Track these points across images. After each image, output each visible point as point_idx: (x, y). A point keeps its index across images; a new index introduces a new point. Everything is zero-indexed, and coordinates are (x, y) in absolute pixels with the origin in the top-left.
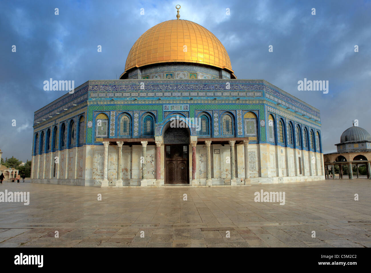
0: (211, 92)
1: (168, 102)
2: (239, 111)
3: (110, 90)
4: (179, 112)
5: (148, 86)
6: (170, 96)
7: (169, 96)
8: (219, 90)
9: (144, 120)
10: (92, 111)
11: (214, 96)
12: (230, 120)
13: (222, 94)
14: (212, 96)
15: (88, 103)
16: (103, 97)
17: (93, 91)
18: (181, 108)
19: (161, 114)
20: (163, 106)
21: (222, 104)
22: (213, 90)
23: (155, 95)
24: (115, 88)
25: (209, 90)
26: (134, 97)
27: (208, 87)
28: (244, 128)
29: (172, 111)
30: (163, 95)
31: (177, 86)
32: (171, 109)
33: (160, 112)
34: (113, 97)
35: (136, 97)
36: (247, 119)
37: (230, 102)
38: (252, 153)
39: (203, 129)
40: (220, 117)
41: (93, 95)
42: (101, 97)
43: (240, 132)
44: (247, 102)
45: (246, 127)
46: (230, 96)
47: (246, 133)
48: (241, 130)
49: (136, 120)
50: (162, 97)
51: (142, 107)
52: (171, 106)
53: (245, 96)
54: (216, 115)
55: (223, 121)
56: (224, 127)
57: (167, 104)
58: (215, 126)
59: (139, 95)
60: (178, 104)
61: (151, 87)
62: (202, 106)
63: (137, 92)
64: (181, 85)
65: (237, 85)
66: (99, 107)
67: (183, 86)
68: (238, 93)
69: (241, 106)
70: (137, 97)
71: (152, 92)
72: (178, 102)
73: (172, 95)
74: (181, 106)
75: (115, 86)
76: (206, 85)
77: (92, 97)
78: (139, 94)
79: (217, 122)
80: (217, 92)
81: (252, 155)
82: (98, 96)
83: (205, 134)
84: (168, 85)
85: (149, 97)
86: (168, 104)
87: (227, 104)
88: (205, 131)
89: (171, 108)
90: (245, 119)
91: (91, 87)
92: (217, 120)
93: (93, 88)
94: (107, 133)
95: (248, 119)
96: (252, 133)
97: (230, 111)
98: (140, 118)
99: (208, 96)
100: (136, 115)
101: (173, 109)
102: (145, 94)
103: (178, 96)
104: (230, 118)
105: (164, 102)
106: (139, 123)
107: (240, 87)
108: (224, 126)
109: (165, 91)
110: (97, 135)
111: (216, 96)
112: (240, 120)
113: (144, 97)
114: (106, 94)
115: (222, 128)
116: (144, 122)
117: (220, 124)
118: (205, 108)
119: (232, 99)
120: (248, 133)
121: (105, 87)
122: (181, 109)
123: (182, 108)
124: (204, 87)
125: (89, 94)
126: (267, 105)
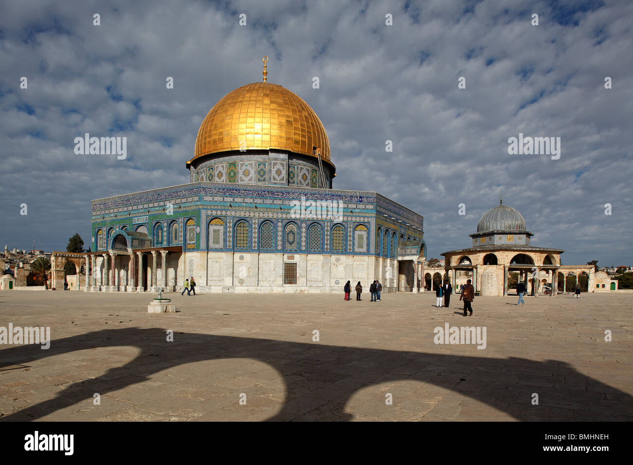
2: (181, 219)
3: (102, 208)
4: (142, 224)
6: (136, 210)
13: (170, 202)
14: (163, 206)
16: (99, 215)
19: (132, 227)
23: (128, 209)
24: (105, 206)
25: (161, 200)
27: (161, 197)
28: (185, 236)
29: (138, 223)
31: (141, 199)
34: (104, 214)
38: (191, 261)
40: (168, 226)
45: (188, 234)
46: (175, 204)
47: (188, 241)
48: (182, 239)
50: (131, 210)
51: (121, 222)
53: (186, 203)
54: (165, 225)
55: (173, 230)
58: (164, 236)
62: (157, 216)
67: (145, 198)
69: (183, 213)
74: (143, 218)
76: (159, 195)
77: (93, 216)
79: (166, 231)
80: (166, 201)
82: (96, 214)
84: (135, 199)
86: (136, 217)
88: (161, 241)
89: (137, 220)
95: (190, 226)
96: (193, 241)
97: (175, 220)
99: (160, 206)
103: (141, 209)
105: (133, 216)
107: (182, 193)
109: (133, 204)
112: (181, 228)
114: (101, 212)
115: (171, 237)
117: (169, 233)
118: (158, 219)
119: (176, 207)
121: (100, 205)
122: (143, 221)
126: (207, 209)
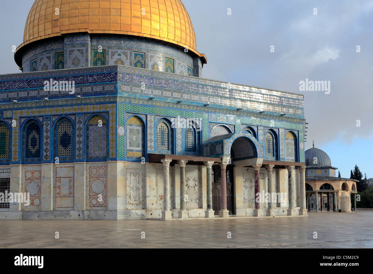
110: (128, 148)
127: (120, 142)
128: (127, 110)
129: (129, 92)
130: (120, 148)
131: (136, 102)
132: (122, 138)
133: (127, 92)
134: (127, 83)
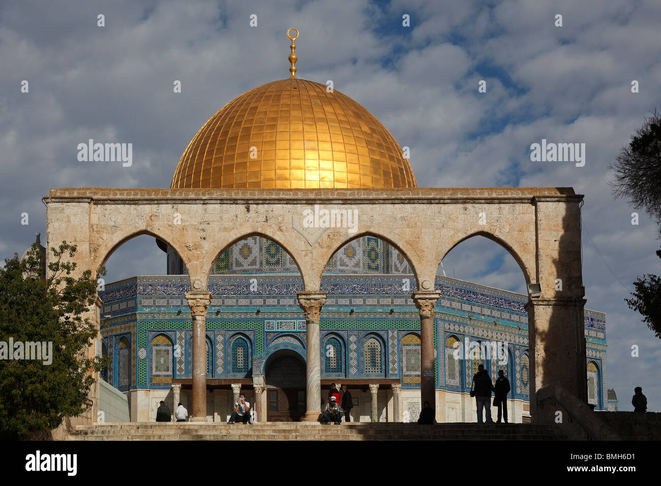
0: (345, 298)
1: (272, 316)
2: (393, 333)
3: (174, 294)
4: (291, 333)
5: (238, 287)
6: (275, 306)
7: (273, 306)
8: (358, 295)
9: (233, 346)
10: (145, 330)
11: (351, 306)
12: (377, 346)
13: (364, 301)
14: (348, 306)
15: (138, 316)
16: (163, 306)
17: (146, 294)
18: (294, 325)
19: (261, 337)
20: (264, 323)
21: (363, 320)
22: (348, 295)
23: (251, 303)
24: (182, 291)
25: (343, 295)
26: (215, 306)
27: (341, 289)
28: (401, 361)
29: (279, 330)
30: (265, 303)
31: (287, 287)
32: (278, 328)
33: (259, 333)
34: (179, 306)
35: (218, 306)
36: (407, 345)
37: (378, 316)
38: (413, 404)
39: (332, 363)
40: (359, 342)
41: (146, 302)
42: (159, 306)
43: (394, 369)
44: (407, 316)
45: (404, 359)
46: (378, 306)
47: (405, 370)
48: (396, 366)
49: (219, 347)
50: (262, 306)
51: (230, 325)
52: (278, 323)
53: (404, 305)
54: (353, 339)
55: (366, 349)
56: (368, 359)
57: (271, 319)
58: (351, 359)
59: (223, 303)
60: (289, 319)
61: (243, 289)
62: (331, 322)
63: (220, 298)
64: (294, 285)
65: (391, 286)
66: (156, 324)
67: (298, 286)
68: (392, 300)
69: (397, 323)
70: (220, 306)
71: (246, 298)
72: (289, 316)
73: (279, 303)
74: (294, 323)
75: (182, 286)
76: (336, 286)
77: (144, 306)
78: (223, 301)
79: (355, 351)
80: (356, 297)
81: (413, 409)
82: (154, 303)
83: (334, 371)
84: (272, 286)
85: (240, 306)
86: (273, 319)
87: (372, 319)
88: (335, 366)
89: (278, 326)
90: (404, 345)
91: (141, 288)
92: (355, 347)
93: (144, 291)
94: (171, 369)
95: (410, 345)
96: (416, 370)
97: (377, 332)
98: (225, 343)
99: (340, 306)
100: (220, 338)
101: (281, 327)
102: (234, 300)
103: (290, 306)
104: (377, 343)
105: (266, 316)
106: (225, 351)
107: (395, 289)
108: (367, 357)
109: (267, 295)
110: (154, 373)
111: (354, 306)
112: (393, 348)
113: (232, 306)
114: (168, 301)
115: (363, 362)
116: (233, 349)
117: (360, 354)
118: (335, 327)
119: (381, 310)
120: (407, 370)
121: (166, 288)
122: (294, 328)
123: (297, 326)
124: (333, 289)
125: (138, 300)
126: (444, 320)
127: (141, 366)
128: (150, 327)
129: (152, 306)
130: (141, 374)
131: (161, 317)
132: (143, 362)
133: (149, 307)
134: (149, 296)
